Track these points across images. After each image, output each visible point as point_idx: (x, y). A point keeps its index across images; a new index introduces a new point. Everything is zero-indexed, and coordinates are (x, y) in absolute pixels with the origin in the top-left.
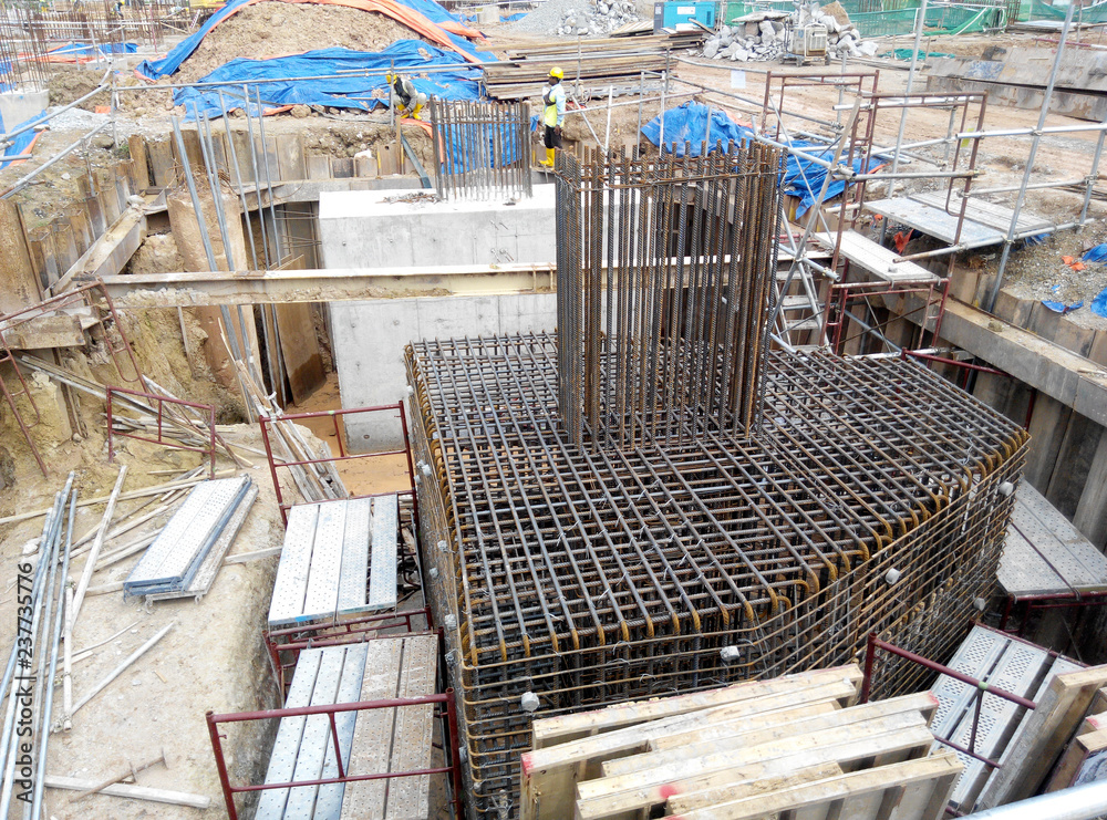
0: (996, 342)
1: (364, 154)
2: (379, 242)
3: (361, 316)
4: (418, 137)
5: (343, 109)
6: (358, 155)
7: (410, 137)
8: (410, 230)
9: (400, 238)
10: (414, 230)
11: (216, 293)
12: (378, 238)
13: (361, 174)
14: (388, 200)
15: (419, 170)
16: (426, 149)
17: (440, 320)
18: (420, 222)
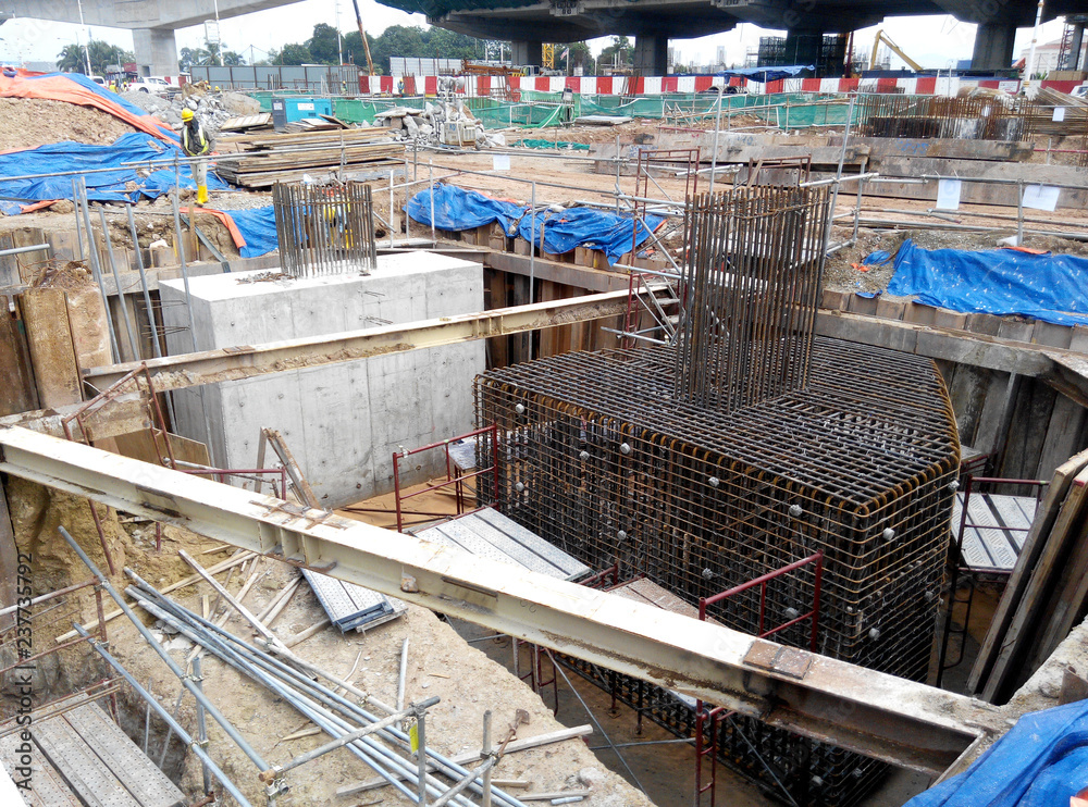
0: (842, 322)
1: (158, 244)
2: (264, 319)
3: (248, 395)
4: (210, 224)
5: (108, 201)
6: (154, 245)
7: (202, 224)
8: (291, 306)
9: (283, 313)
10: (294, 304)
11: (207, 372)
12: (263, 316)
13: (162, 263)
14: (246, 281)
15: (217, 256)
16: (220, 235)
17: (319, 389)
18: (299, 297)
